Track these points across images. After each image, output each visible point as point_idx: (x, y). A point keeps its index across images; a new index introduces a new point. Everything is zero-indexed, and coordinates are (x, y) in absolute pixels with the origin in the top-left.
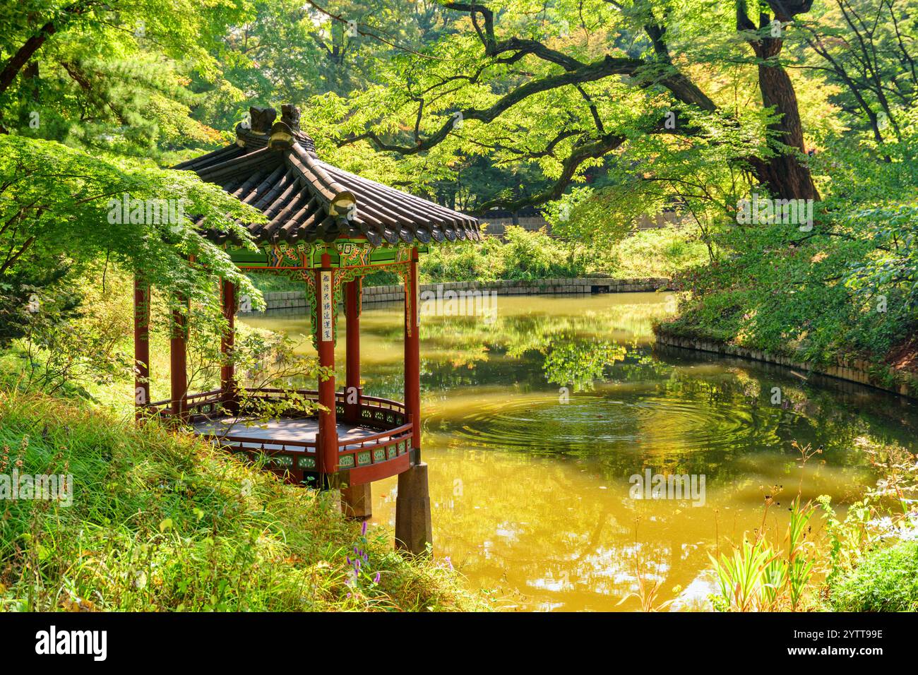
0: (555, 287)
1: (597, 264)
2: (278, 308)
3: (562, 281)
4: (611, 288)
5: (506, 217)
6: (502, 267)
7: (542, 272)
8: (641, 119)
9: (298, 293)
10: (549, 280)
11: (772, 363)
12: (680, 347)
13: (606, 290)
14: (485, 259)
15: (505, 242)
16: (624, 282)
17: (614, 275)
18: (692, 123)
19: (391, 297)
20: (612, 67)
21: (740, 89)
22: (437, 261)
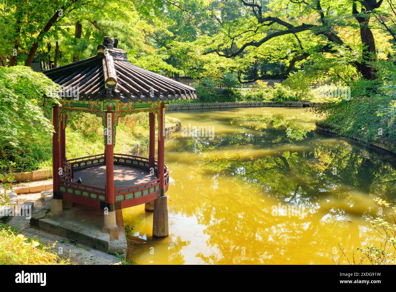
0: (290, 104)
1: (306, 97)
2: (193, 109)
3: (293, 102)
4: (310, 105)
5: (279, 79)
6: (272, 97)
7: (286, 99)
8: (316, 47)
9: (200, 104)
10: (288, 102)
11: (356, 139)
12: (324, 131)
13: (308, 106)
14: (267, 94)
15: (274, 88)
16: (314, 104)
17: (311, 101)
18: (333, 49)
19: (232, 106)
20: (305, 27)
21: (356, 37)
22: (250, 94)
